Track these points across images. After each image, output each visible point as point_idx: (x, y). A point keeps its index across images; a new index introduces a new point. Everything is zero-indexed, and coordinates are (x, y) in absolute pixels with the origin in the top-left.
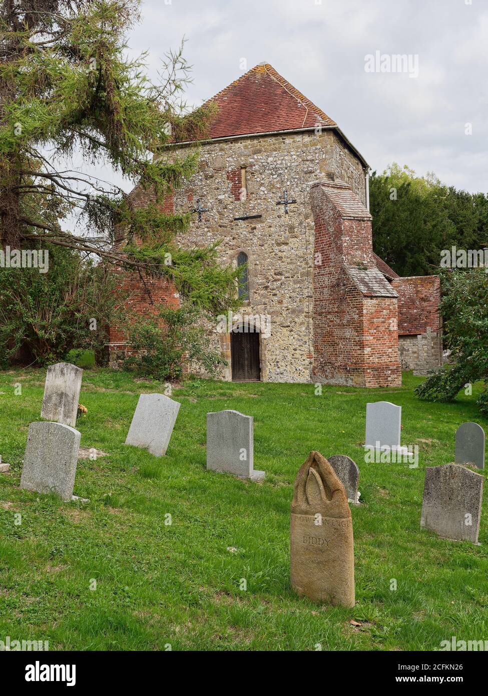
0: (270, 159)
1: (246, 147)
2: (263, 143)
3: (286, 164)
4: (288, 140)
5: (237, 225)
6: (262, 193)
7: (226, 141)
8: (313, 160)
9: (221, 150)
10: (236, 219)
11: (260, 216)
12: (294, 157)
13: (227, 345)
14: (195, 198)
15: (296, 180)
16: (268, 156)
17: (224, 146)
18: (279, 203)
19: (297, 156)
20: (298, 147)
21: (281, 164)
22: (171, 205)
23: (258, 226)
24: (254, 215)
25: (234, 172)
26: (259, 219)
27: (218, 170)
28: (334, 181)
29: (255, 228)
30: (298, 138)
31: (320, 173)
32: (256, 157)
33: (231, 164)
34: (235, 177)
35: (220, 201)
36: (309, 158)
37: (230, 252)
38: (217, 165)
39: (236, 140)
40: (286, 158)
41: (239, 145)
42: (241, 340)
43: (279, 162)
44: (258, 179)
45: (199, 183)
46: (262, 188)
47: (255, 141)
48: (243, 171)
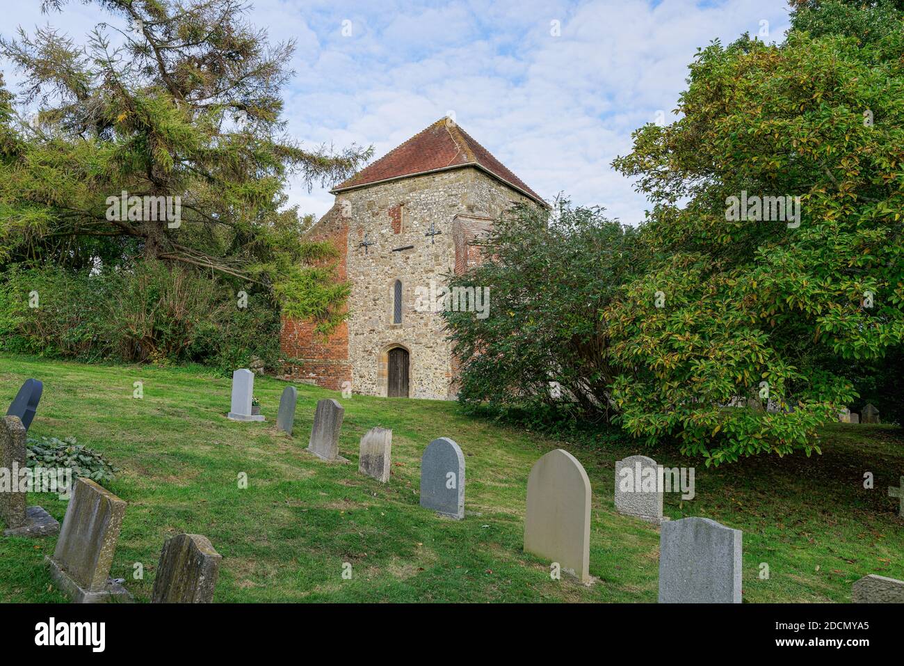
0: (423, 196)
1: (404, 186)
2: (417, 182)
3: (435, 200)
4: (438, 178)
5: (395, 256)
6: (415, 226)
7: (389, 182)
8: (457, 195)
9: (386, 190)
10: (393, 251)
11: (412, 247)
12: (442, 193)
13: (384, 365)
14: (364, 233)
15: (442, 213)
16: (421, 193)
17: (387, 186)
18: (427, 235)
19: (445, 191)
20: (445, 184)
21: (431, 199)
22: (346, 240)
23: (411, 256)
24: (408, 246)
25: (394, 209)
26: (411, 249)
27: (382, 208)
28: (473, 212)
29: (408, 258)
30: (445, 176)
31: (462, 206)
32: (411, 195)
33: (392, 202)
34: (395, 213)
35: (383, 235)
36: (453, 193)
37: (389, 280)
38: (382, 204)
39: (397, 180)
40: (435, 194)
41: (399, 185)
42: (397, 361)
43: (429, 198)
44: (412, 214)
45: (368, 220)
46: (415, 222)
47: (412, 181)
48: (402, 208)
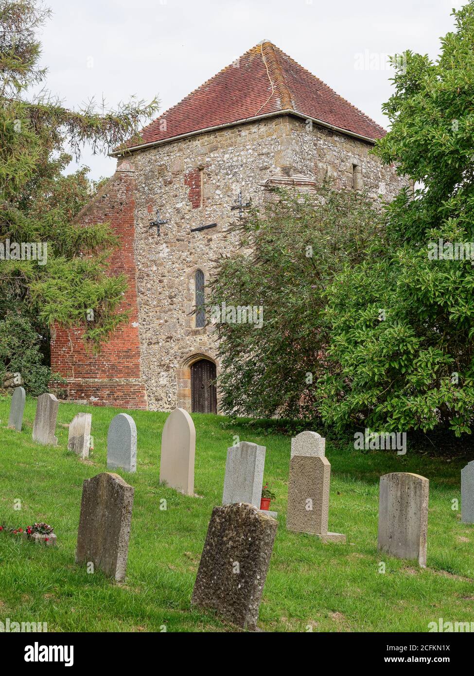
0: (227, 156)
1: (203, 145)
2: (219, 139)
3: (242, 161)
4: (244, 133)
5: (194, 237)
6: (217, 197)
7: (184, 139)
8: (268, 153)
9: (180, 150)
10: (193, 231)
11: (215, 225)
12: (250, 151)
13: (185, 383)
14: (155, 209)
15: (251, 179)
16: (224, 153)
17: (183, 145)
18: (233, 208)
19: (253, 149)
20: (254, 140)
21: (237, 161)
22: (132, 219)
23: (214, 237)
24: (210, 223)
25: (191, 175)
26: (214, 229)
27: (176, 174)
28: (289, 176)
29: (210, 240)
30: (254, 129)
31: (275, 168)
32: (212, 156)
33: (189, 166)
34: (194, 180)
35: (178, 211)
36: (264, 151)
37: (188, 270)
38: (176, 169)
39: (194, 137)
40: (242, 153)
41: (197, 143)
42: (202, 377)
43: (235, 159)
44: (214, 182)
45: (159, 191)
46: (218, 192)
47: (212, 137)
48: (201, 173)
